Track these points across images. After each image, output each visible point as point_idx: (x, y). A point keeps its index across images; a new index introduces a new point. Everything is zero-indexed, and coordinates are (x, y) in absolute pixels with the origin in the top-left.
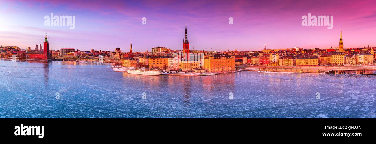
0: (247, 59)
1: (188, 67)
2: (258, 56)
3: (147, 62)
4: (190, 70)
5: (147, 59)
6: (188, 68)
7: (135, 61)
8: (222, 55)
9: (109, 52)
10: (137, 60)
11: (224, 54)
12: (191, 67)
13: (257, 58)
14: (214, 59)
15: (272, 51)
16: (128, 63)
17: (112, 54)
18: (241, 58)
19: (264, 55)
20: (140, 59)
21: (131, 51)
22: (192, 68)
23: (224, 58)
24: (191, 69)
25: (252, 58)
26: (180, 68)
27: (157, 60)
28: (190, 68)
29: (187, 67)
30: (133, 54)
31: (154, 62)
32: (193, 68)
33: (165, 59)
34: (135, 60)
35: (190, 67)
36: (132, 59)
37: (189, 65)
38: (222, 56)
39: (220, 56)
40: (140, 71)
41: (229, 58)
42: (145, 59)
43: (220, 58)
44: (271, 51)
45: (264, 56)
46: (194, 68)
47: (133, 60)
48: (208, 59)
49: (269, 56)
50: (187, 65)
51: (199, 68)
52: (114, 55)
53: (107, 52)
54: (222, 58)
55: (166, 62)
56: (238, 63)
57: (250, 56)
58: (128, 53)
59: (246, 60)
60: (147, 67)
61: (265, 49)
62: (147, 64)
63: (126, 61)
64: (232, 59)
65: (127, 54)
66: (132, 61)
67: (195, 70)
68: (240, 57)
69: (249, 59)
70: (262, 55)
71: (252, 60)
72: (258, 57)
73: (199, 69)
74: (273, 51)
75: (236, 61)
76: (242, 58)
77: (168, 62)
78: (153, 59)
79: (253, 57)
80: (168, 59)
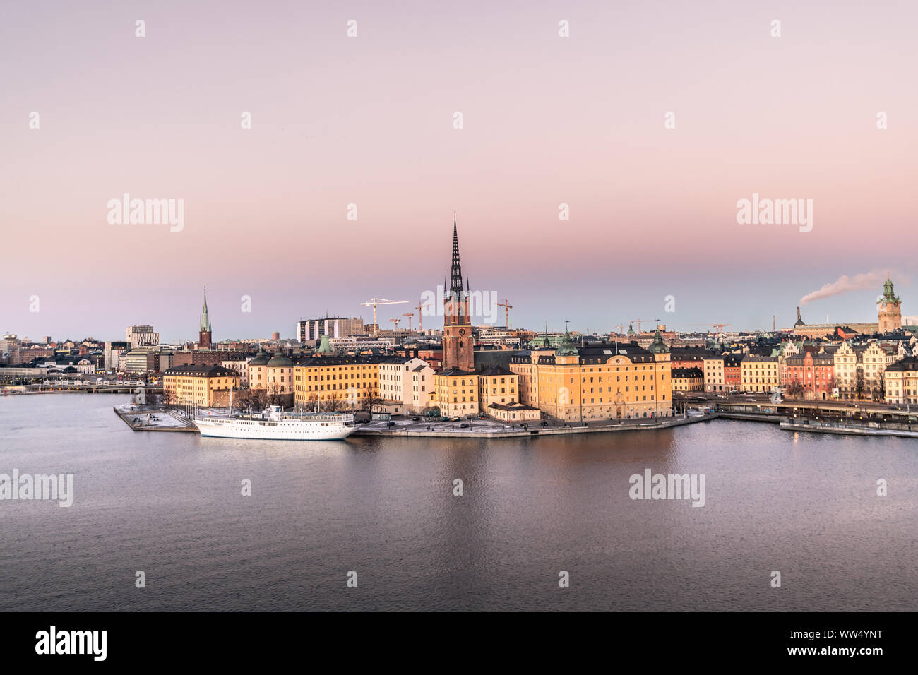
0: (722, 365)
1: (468, 399)
2: (775, 353)
3: (286, 384)
4: (475, 411)
5: (286, 370)
6: (468, 405)
7: (230, 380)
8: (615, 348)
9: (95, 342)
10: (238, 375)
11: (621, 346)
12: (481, 401)
13: (772, 364)
14: (581, 363)
15: (841, 333)
16: (200, 389)
17: (115, 352)
18: (693, 360)
19: (806, 349)
20: (255, 368)
21: (206, 337)
22: (486, 407)
23: (625, 361)
24: (481, 409)
25: (748, 364)
26: (432, 404)
27: (331, 373)
28: (476, 405)
29: (464, 399)
30: (214, 348)
31: (319, 383)
32: (490, 403)
33: (367, 369)
34: (230, 375)
35: (476, 398)
36: (216, 372)
37: (472, 391)
38: (614, 354)
39: (608, 352)
40: (257, 423)
41: (647, 361)
42: (278, 370)
43: (605, 360)
44: (836, 333)
45: (809, 355)
46: (495, 406)
47: (223, 375)
48: (554, 364)
49: (830, 352)
50: (464, 392)
51: (513, 403)
52: (123, 355)
53: (87, 344)
54: (612, 361)
55: (373, 380)
56: (685, 385)
57: (738, 352)
58: (190, 346)
59: (717, 371)
60: (287, 403)
61: (800, 322)
62: (287, 392)
63: (189, 381)
64: (659, 366)
65: (186, 350)
66: (215, 380)
67: (499, 411)
68: (691, 360)
69: (732, 365)
70: (797, 351)
71: (748, 371)
72: (776, 360)
73: (518, 409)
74: (847, 330)
75: (676, 374)
76: (698, 360)
77: (382, 382)
78: (313, 369)
79: (751, 360)
80: (382, 365)
